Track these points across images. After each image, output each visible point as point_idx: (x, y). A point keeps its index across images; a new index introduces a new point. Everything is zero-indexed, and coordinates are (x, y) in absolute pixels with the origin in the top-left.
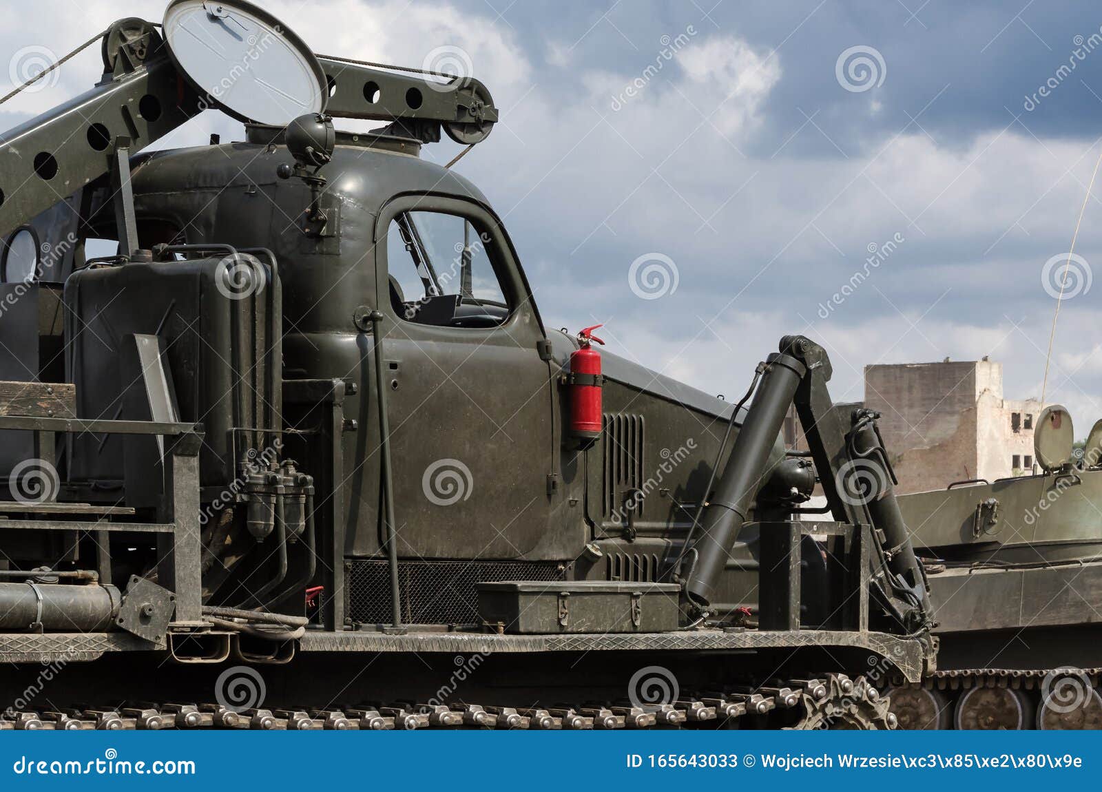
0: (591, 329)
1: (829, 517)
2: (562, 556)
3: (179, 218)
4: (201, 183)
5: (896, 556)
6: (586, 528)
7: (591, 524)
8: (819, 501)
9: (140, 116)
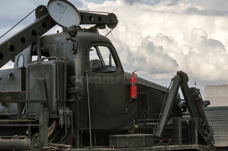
0: (135, 72)
1: (189, 116)
2: (129, 128)
3: (50, 51)
4: (53, 42)
5: (205, 125)
6: (134, 121)
7: (136, 120)
8: (187, 112)
9: (42, 27)
